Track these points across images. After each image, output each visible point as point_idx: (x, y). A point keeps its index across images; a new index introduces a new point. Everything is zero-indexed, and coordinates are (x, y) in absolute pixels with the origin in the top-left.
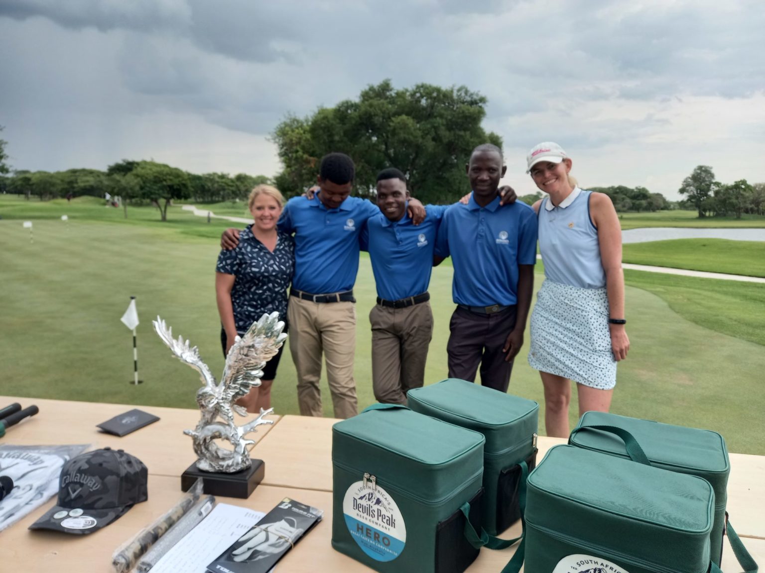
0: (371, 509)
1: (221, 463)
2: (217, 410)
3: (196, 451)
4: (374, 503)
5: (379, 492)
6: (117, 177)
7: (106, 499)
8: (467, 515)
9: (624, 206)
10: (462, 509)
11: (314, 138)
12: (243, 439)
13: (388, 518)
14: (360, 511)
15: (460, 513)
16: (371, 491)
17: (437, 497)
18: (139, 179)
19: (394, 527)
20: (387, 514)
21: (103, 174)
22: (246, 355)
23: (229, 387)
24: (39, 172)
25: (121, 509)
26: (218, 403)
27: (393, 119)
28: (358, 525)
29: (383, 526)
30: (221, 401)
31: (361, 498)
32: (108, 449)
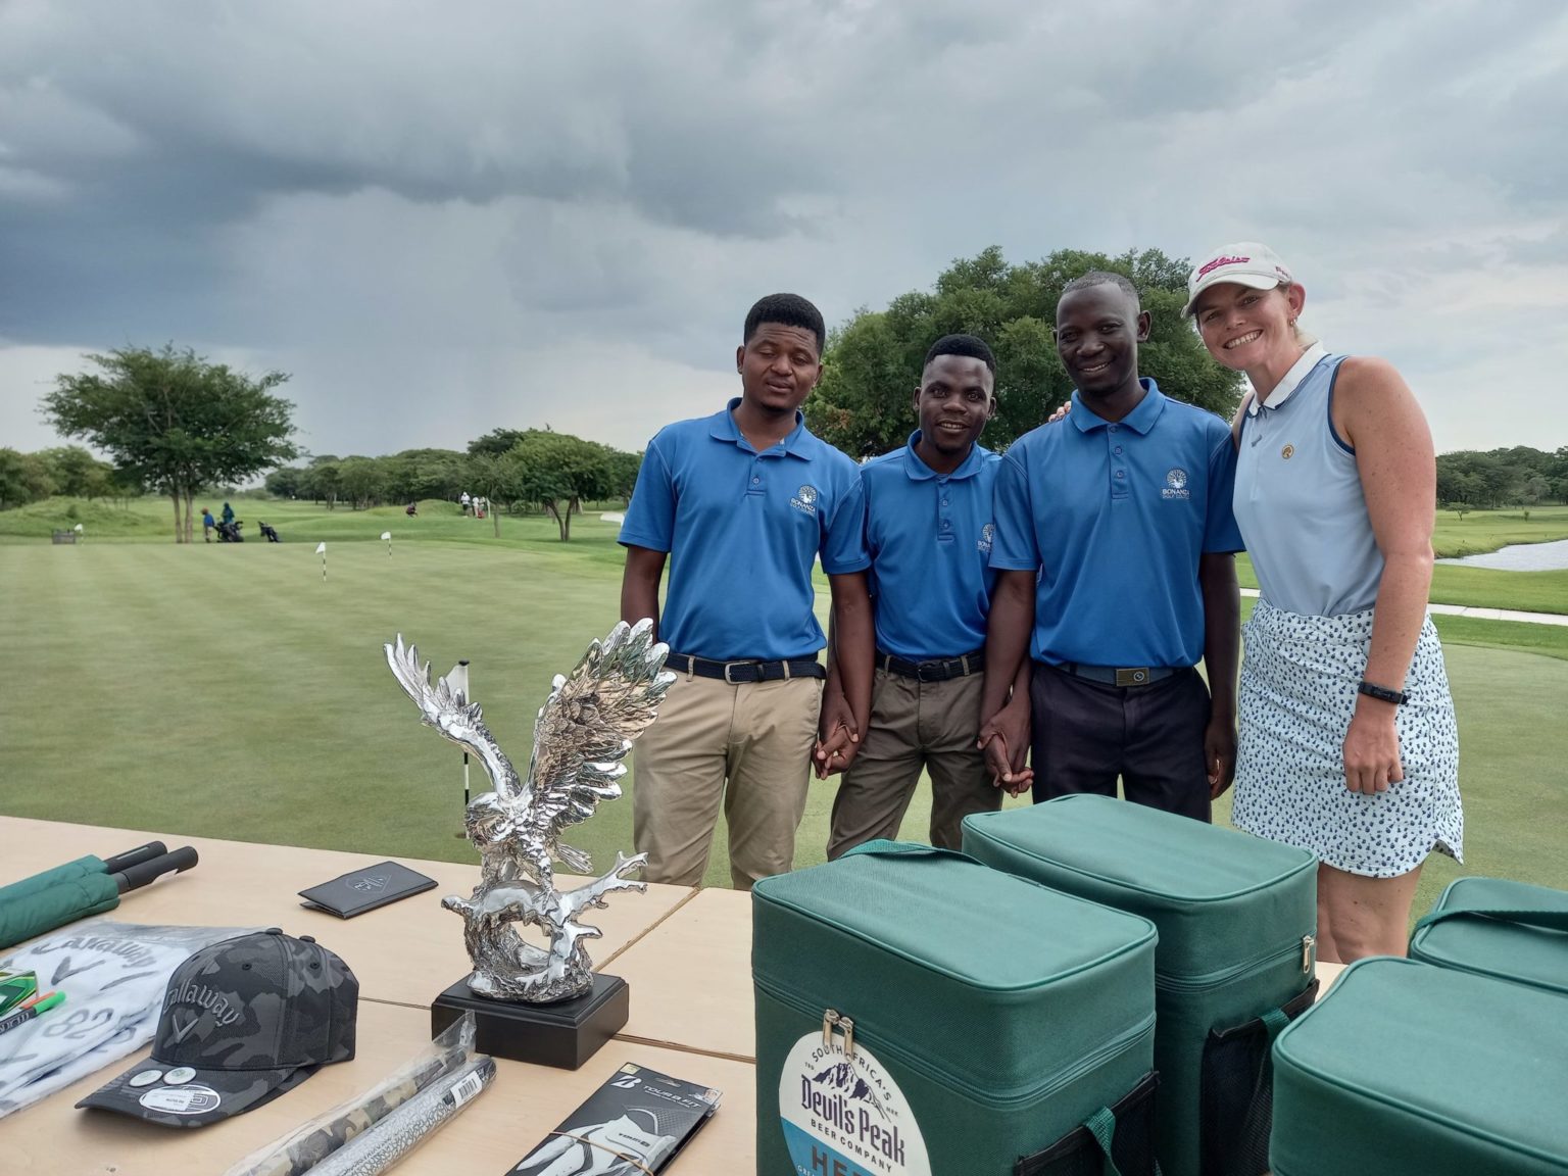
0: (844, 1109)
1: (521, 979)
2: (514, 847)
3: (470, 951)
4: (851, 1092)
5: (862, 1062)
6: (482, 460)
7: (252, 1047)
8: (1106, 1143)
9: (1531, 492)
10: (1091, 1125)
11: (846, 370)
12: (574, 922)
13: (886, 1138)
14: (819, 1115)
15: (1086, 1139)
16: (842, 1059)
17: (1010, 1082)
18: (522, 463)
19: (903, 1164)
20: (885, 1125)
21: (461, 456)
22: (580, 721)
23: (544, 799)
24: (352, 458)
25: (284, 1074)
26: (515, 833)
27: (1005, 325)
28: (814, 1150)
29: (873, 1159)
30: (522, 829)
31: (821, 1078)
32: (275, 933)
